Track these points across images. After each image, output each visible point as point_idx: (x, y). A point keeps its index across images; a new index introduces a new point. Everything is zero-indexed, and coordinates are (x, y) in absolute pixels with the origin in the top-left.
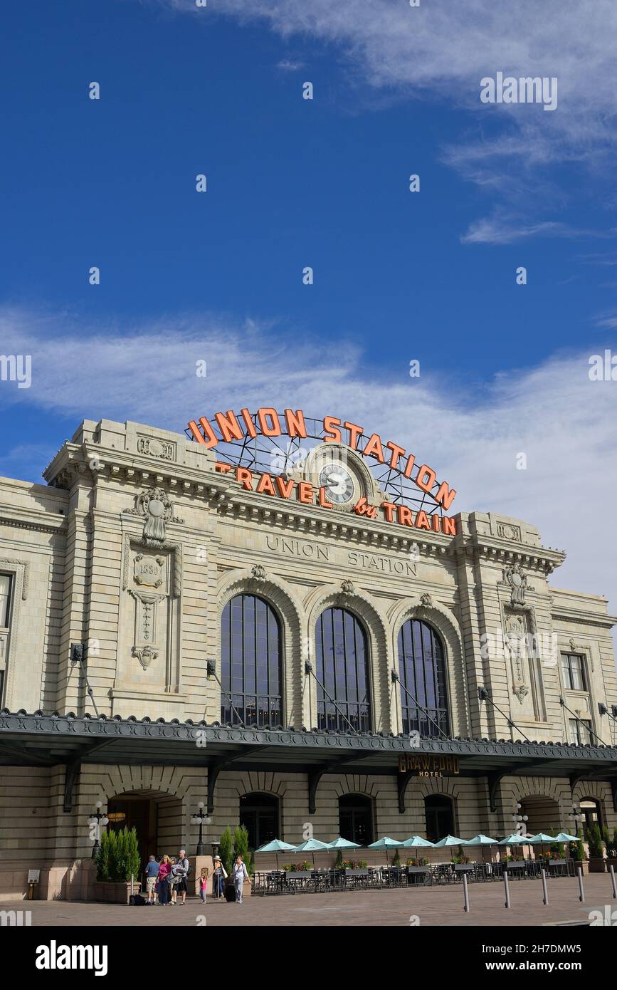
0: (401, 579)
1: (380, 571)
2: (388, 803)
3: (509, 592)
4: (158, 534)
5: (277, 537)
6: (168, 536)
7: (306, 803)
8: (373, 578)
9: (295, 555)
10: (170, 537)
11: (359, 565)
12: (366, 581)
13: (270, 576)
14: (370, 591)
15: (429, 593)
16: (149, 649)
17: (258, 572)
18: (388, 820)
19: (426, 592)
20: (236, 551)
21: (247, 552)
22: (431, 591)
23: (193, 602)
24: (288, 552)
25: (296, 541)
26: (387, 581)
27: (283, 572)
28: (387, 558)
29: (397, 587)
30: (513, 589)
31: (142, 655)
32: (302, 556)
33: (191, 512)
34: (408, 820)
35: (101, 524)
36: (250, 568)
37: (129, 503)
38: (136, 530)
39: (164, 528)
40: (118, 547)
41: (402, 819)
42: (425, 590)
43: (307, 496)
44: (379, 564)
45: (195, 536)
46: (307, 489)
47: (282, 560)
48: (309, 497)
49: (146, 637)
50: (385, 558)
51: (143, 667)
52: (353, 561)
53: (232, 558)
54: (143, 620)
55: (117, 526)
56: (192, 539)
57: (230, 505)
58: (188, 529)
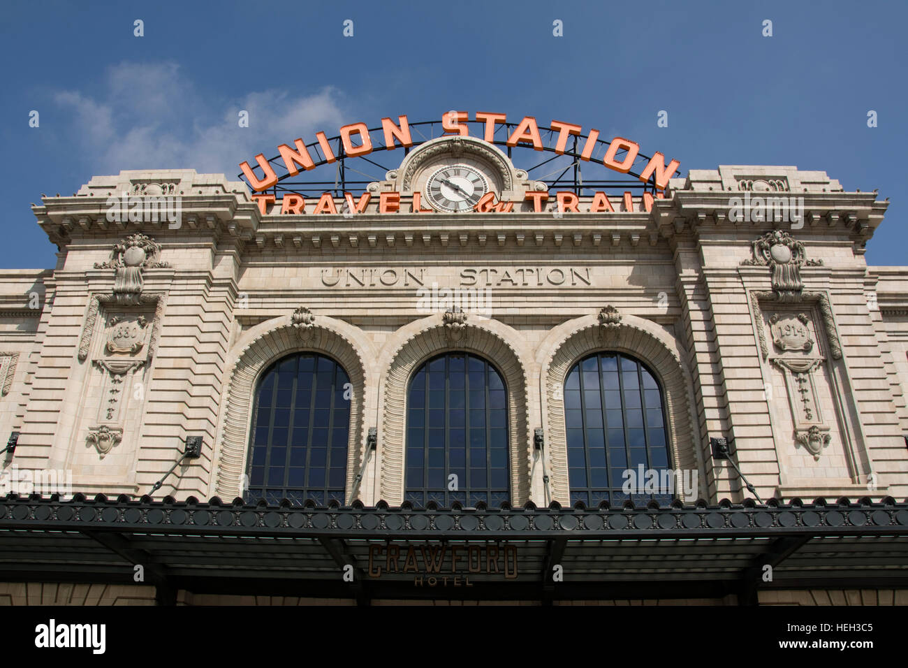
0: (557, 292)
1: (520, 286)
3: (766, 275)
4: (132, 286)
5: (340, 268)
9: (367, 286)
10: (148, 287)
11: (480, 285)
13: (322, 319)
14: (499, 318)
15: (613, 305)
16: (104, 429)
19: (606, 305)
20: (270, 296)
21: (287, 294)
22: (615, 302)
24: (354, 285)
25: (369, 268)
26: (529, 299)
27: (344, 313)
28: (534, 268)
29: (551, 304)
30: (772, 269)
31: (99, 439)
32: (379, 285)
33: (185, 254)
36: (290, 313)
38: (106, 287)
39: (140, 276)
40: (83, 311)
42: (604, 302)
43: (389, 209)
44: (518, 278)
46: (389, 200)
47: (342, 296)
48: (395, 209)
49: (109, 417)
50: (529, 268)
51: (99, 455)
52: (468, 281)
53: (264, 306)
54: (110, 396)
55: (81, 287)
56: (180, 285)
57: (260, 241)
58: (173, 274)
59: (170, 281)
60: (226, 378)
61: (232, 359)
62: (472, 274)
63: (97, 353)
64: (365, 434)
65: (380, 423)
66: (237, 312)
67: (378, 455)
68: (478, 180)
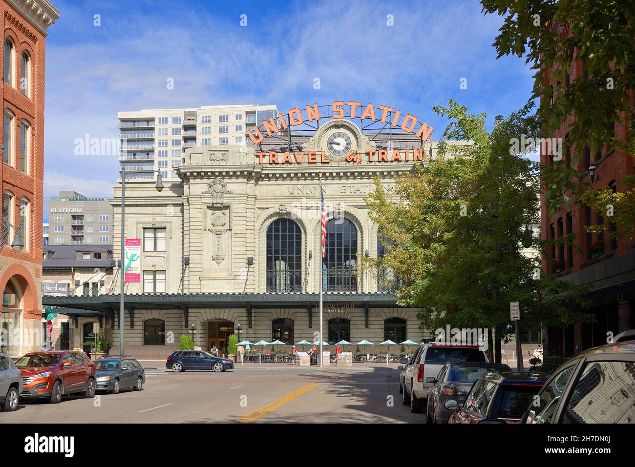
1: (363, 193)
2: (358, 323)
4: (219, 201)
5: (295, 186)
6: (224, 201)
7: (307, 323)
8: (356, 199)
9: (306, 194)
10: (225, 201)
11: (348, 193)
12: (352, 201)
14: (355, 206)
17: (281, 208)
18: (358, 331)
20: (269, 199)
21: (275, 198)
23: (239, 231)
24: (301, 193)
25: (306, 186)
28: (368, 185)
31: (217, 259)
32: (310, 194)
33: (236, 186)
34: (371, 331)
35: (193, 201)
36: (277, 206)
37: (205, 188)
38: (209, 201)
39: (222, 197)
40: (201, 211)
41: (367, 331)
43: (312, 159)
44: (362, 190)
45: (238, 198)
46: (312, 155)
47: (297, 199)
48: (315, 159)
49: (219, 251)
50: (366, 185)
51: (217, 265)
52: (343, 191)
53: (267, 203)
54: (217, 243)
55: (199, 201)
56: (237, 200)
57: (263, 176)
58: (234, 196)
59: (233, 198)
60: (257, 233)
61: (258, 225)
62: (345, 188)
63: (209, 227)
64: (308, 253)
65: (313, 249)
66: (257, 206)
67: (312, 261)
68: (348, 139)
